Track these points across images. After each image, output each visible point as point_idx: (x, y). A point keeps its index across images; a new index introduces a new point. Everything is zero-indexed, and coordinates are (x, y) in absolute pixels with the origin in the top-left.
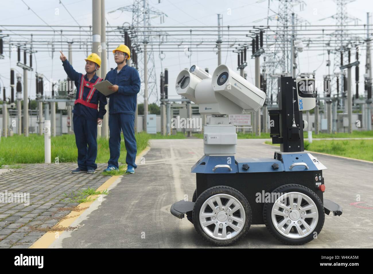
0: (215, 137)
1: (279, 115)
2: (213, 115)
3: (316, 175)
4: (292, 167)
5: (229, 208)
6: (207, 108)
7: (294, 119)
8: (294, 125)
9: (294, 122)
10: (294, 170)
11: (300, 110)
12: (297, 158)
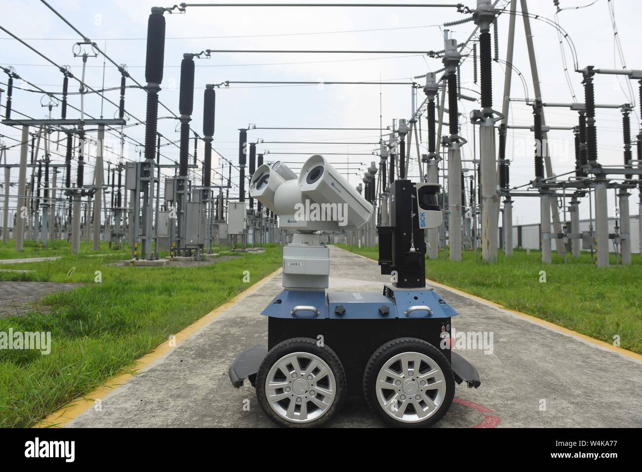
0: (296, 264)
1: (391, 234)
2: (299, 231)
3: (443, 323)
4: (409, 312)
5: (312, 374)
6: (291, 220)
7: (412, 240)
8: (413, 249)
9: (413, 245)
10: (411, 316)
11: (421, 228)
12: (416, 298)
